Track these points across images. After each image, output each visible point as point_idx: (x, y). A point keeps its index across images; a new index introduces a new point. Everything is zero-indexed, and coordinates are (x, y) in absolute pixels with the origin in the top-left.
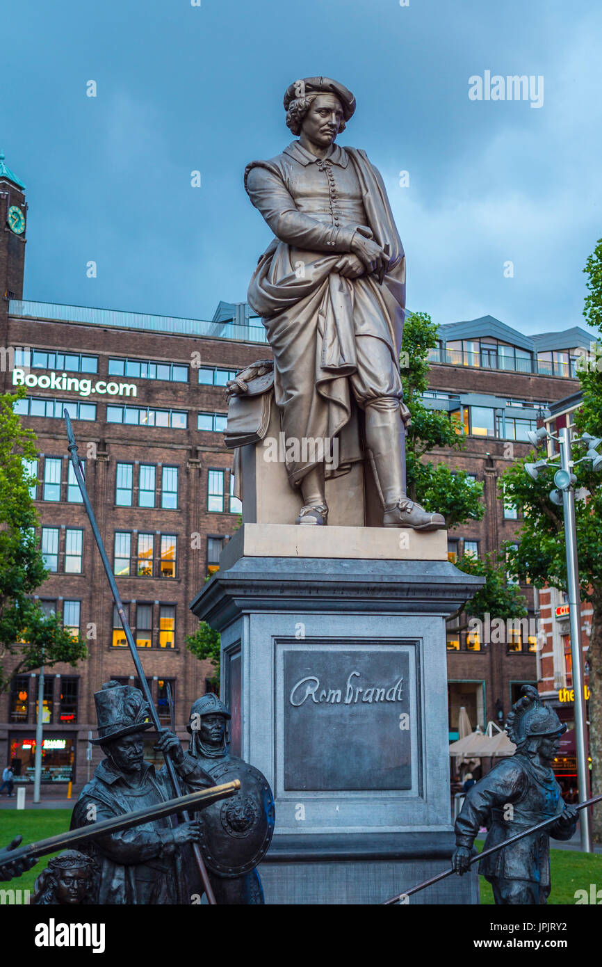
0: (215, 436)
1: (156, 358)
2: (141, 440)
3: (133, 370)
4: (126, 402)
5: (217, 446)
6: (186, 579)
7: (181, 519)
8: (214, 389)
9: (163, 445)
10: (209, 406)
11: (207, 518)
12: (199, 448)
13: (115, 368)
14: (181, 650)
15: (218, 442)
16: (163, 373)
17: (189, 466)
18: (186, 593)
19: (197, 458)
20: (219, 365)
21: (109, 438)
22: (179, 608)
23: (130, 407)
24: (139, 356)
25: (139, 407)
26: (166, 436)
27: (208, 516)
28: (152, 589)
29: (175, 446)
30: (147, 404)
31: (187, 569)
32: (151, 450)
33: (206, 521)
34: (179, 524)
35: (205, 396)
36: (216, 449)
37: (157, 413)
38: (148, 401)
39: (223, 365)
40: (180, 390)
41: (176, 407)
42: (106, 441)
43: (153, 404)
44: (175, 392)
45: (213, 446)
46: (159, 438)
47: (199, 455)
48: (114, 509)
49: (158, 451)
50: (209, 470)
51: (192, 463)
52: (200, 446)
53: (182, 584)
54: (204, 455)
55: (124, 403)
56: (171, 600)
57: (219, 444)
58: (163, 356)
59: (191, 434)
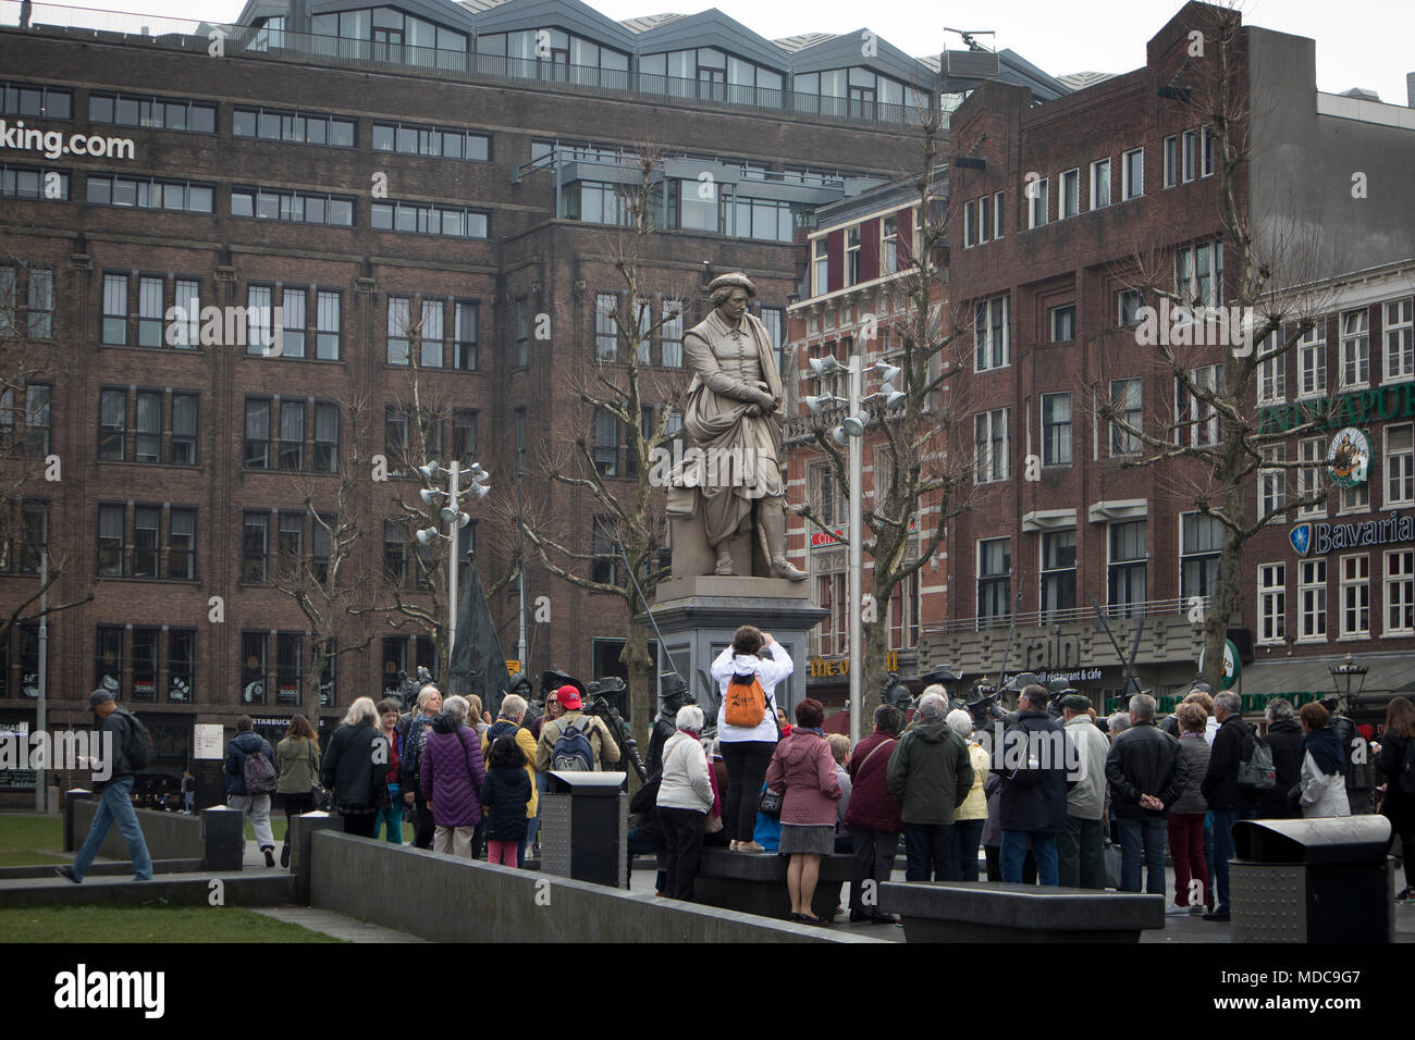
0: (258, 226)
1: (164, 93)
2: (141, 235)
3: (126, 112)
4: (117, 169)
5: (261, 245)
6: (212, 467)
7: (204, 367)
8: (258, 145)
9: (175, 242)
10: (250, 175)
11: (246, 366)
12: (234, 248)
13: (99, 109)
14: (205, 584)
15: (264, 237)
16: (177, 119)
17: (216, 277)
18: (212, 489)
19: (230, 265)
20: (266, 104)
21: (90, 231)
22: (201, 515)
23: (124, 177)
24: (138, 90)
25: (138, 179)
26: (181, 226)
27: (246, 362)
28: (160, 484)
29: (196, 245)
30: (151, 172)
31: (214, 450)
32: (157, 251)
33: (243, 370)
34: (201, 376)
35: (243, 159)
36: (261, 249)
37: (166, 187)
38: (153, 168)
39: (273, 104)
40: (203, 149)
41: (196, 177)
42: (88, 235)
43: (159, 173)
44: (195, 151)
45: (255, 245)
46: (169, 230)
47: (234, 259)
48: (99, 350)
49: (167, 253)
50: (250, 284)
51: (222, 273)
52: (236, 243)
53: (206, 475)
54: (241, 260)
55: (112, 169)
56: (188, 501)
57: (266, 241)
58: (175, 89)
59: (221, 223)
